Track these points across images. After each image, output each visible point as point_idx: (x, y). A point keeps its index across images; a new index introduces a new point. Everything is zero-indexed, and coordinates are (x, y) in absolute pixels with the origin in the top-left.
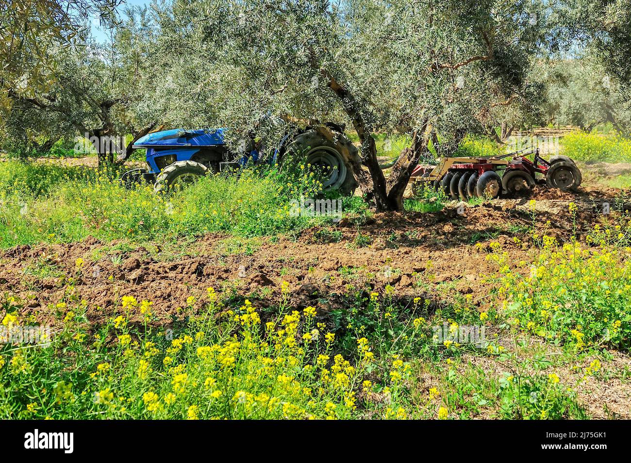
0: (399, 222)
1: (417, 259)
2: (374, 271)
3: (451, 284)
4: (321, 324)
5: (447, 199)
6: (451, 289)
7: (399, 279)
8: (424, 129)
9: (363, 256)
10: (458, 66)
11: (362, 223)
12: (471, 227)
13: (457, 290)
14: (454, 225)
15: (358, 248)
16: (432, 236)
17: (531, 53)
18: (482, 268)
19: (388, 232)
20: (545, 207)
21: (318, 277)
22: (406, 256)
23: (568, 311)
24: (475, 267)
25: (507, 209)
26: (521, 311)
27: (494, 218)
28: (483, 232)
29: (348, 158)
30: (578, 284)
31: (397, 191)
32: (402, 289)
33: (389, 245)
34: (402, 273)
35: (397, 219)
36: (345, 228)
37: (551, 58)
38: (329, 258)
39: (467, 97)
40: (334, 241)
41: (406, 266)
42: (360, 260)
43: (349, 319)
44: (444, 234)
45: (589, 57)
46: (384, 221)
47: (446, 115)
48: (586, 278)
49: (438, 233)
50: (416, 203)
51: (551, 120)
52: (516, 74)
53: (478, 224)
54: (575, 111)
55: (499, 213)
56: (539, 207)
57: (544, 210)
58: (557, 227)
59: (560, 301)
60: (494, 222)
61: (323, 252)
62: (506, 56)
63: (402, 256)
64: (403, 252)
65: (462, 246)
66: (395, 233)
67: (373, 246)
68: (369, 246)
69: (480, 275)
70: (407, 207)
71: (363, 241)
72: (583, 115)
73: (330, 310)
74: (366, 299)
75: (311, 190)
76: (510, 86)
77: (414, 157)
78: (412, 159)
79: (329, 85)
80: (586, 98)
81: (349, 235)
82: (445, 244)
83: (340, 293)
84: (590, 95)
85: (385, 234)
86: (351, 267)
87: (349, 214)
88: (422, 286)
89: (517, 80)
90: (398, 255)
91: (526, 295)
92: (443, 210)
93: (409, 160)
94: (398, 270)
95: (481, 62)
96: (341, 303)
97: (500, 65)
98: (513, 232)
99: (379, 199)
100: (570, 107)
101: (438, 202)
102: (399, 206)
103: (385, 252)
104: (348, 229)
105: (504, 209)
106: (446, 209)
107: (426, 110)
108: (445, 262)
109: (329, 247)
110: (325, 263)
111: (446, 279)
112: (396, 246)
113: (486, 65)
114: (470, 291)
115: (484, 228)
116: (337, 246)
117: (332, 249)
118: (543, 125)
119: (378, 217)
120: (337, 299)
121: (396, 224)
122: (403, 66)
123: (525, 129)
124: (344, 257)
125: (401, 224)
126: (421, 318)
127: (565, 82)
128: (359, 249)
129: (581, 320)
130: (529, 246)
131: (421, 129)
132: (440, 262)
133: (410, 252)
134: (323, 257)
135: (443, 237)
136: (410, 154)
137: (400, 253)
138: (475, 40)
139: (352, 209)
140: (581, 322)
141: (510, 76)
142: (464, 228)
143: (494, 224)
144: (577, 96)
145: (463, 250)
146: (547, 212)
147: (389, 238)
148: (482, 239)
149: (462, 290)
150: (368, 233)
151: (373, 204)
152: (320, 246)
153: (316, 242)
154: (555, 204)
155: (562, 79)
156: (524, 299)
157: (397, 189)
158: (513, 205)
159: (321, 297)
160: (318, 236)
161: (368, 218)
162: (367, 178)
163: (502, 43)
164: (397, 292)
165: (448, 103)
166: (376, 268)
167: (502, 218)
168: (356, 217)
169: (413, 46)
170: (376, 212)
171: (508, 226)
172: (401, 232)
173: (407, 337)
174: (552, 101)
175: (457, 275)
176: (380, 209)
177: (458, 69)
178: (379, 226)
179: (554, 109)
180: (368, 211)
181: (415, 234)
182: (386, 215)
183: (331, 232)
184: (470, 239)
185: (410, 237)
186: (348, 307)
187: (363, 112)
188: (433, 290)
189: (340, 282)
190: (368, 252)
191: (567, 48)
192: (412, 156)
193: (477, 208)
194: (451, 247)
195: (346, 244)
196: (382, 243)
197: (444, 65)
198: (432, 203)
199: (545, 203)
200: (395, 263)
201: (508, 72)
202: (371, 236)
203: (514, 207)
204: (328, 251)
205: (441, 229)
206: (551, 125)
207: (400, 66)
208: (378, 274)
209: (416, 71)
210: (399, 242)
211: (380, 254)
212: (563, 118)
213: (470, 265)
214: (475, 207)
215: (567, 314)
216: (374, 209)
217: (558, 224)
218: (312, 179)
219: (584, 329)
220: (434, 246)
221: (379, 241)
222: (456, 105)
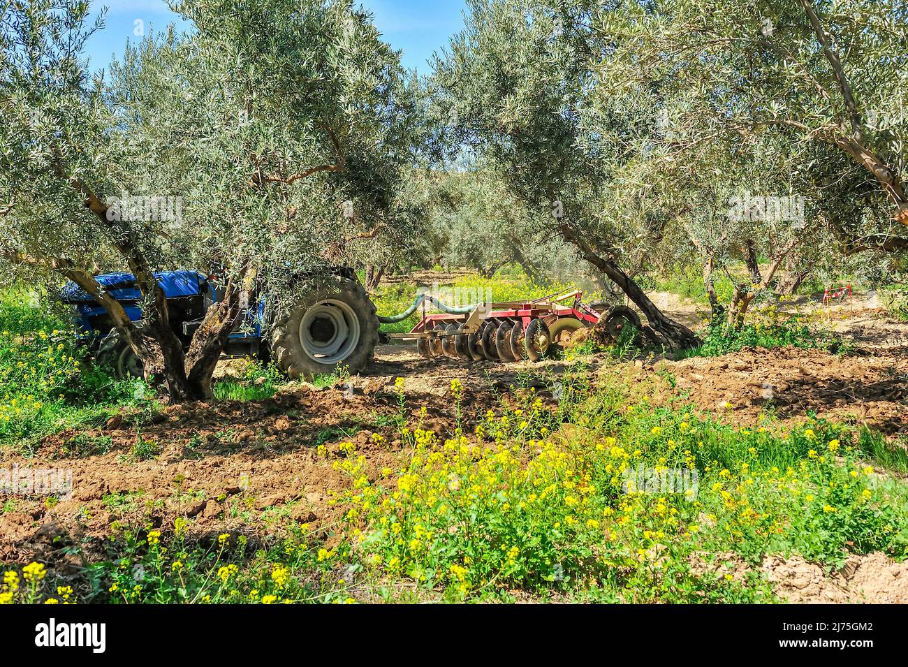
0: (206, 417)
1: (232, 474)
2: (163, 496)
3: (283, 509)
4: (64, 589)
5: (281, 379)
6: (283, 517)
7: (203, 507)
8: (243, 273)
9: (145, 474)
10: (294, 179)
11: (146, 422)
12: (318, 421)
13: (293, 517)
14: (292, 418)
15: (137, 461)
16: (257, 437)
17: (403, 162)
18: (332, 482)
19: (188, 434)
20: (425, 387)
21: (68, 512)
22: (216, 469)
23: (452, 537)
24: (321, 482)
25: (371, 391)
26: (386, 543)
27: (351, 406)
28: (334, 427)
29: (123, 319)
30: (465, 497)
31: (202, 369)
32: (207, 521)
33: (188, 454)
34: (208, 496)
35: (202, 413)
36: (117, 431)
37: (433, 169)
38: (89, 479)
39: (308, 225)
40: (97, 452)
41: (215, 486)
42: (140, 480)
43: (115, 576)
44: (276, 433)
45: (486, 170)
46: (181, 417)
47: (276, 252)
48: (476, 488)
49: (266, 432)
50: (234, 387)
51: (439, 259)
52: (381, 192)
53: (327, 416)
54: (470, 247)
55: (359, 397)
56: (418, 387)
57: (425, 391)
58: (444, 415)
59: (441, 524)
60: (351, 411)
61: (79, 470)
62: (366, 166)
63: (209, 470)
64: (211, 463)
65: (303, 450)
66: (198, 435)
67: (163, 456)
68: (156, 457)
69: (329, 493)
70: (219, 393)
71: (146, 450)
72: (481, 253)
73: (85, 564)
74: (143, 542)
75: (59, 372)
76: (373, 210)
77: (228, 316)
78: (225, 321)
79: (87, 204)
80: (484, 227)
81: (124, 441)
82: (277, 448)
83: (104, 536)
84: (491, 223)
85: (182, 437)
86: (124, 493)
87: (125, 408)
88: (239, 516)
89: (383, 201)
90: (202, 468)
91: (394, 518)
92: (274, 396)
93: (221, 322)
94: (201, 492)
95: (330, 175)
96: (104, 552)
97: (356, 179)
98: (380, 426)
99: (174, 383)
100: (463, 241)
101: (267, 385)
102: (206, 392)
103: (181, 465)
104: (121, 432)
105: (366, 391)
106: (279, 394)
107: (244, 244)
108: (276, 476)
109: (90, 462)
110: (81, 488)
111: (277, 502)
112: (200, 455)
113: (336, 178)
114: (312, 518)
115: (337, 421)
116: (103, 460)
117: (94, 466)
118: (427, 266)
119: (171, 411)
120: (98, 546)
121: (200, 421)
122: (207, 178)
123: (401, 273)
124: (113, 478)
125: (209, 420)
126: (231, 566)
127: (452, 205)
128: (139, 463)
129: (470, 550)
130: (401, 444)
131: (237, 274)
132: (269, 476)
133: (221, 463)
134: (79, 478)
135: (273, 437)
136: (222, 313)
137: (205, 467)
138: (317, 140)
139: (130, 401)
140: (471, 553)
141: (372, 196)
142: (307, 423)
143: (352, 414)
144: (472, 225)
145: (304, 456)
146: (428, 394)
147: (189, 443)
148: (333, 438)
149: (300, 518)
150: (156, 437)
151: (165, 391)
152: (73, 462)
153: (67, 455)
154: (441, 381)
155: (447, 200)
156: (390, 524)
157: (203, 366)
158: (379, 386)
159: (70, 544)
160: (72, 446)
161: (155, 413)
162: (153, 350)
163: (360, 147)
164: (199, 527)
165: (278, 234)
166: (165, 492)
167: (363, 405)
168: (136, 412)
169: (223, 146)
170: (170, 404)
171: (373, 416)
172: (207, 433)
173: (208, 597)
174: (438, 231)
175: (294, 495)
176: (176, 398)
177: (295, 183)
178: (174, 425)
179: (440, 244)
180: (156, 403)
181: (230, 434)
182: (184, 408)
183: (94, 438)
184: (315, 439)
185: (222, 440)
186: (115, 558)
187: (145, 247)
188: (255, 521)
189: (105, 517)
190: (156, 466)
191: (452, 156)
192: (226, 314)
193: (326, 392)
194: (285, 452)
195: (118, 456)
196: (177, 452)
197: (273, 178)
198: (260, 386)
199: (427, 381)
200: (197, 481)
201: (369, 189)
202: (159, 441)
203: (382, 388)
204: (87, 470)
205: (271, 425)
206: (437, 267)
207: (201, 177)
208: (169, 501)
209: (228, 186)
210: (205, 448)
211: (173, 469)
212: (453, 256)
213: (313, 477)
214: (323, 390)
215: (450, 542)
216: (167, 399)
217: (444, 411)
218: (61, 355)
219: (476, 561)
220: (260, 453)
221: (172, 449)
222: (292, 238)
